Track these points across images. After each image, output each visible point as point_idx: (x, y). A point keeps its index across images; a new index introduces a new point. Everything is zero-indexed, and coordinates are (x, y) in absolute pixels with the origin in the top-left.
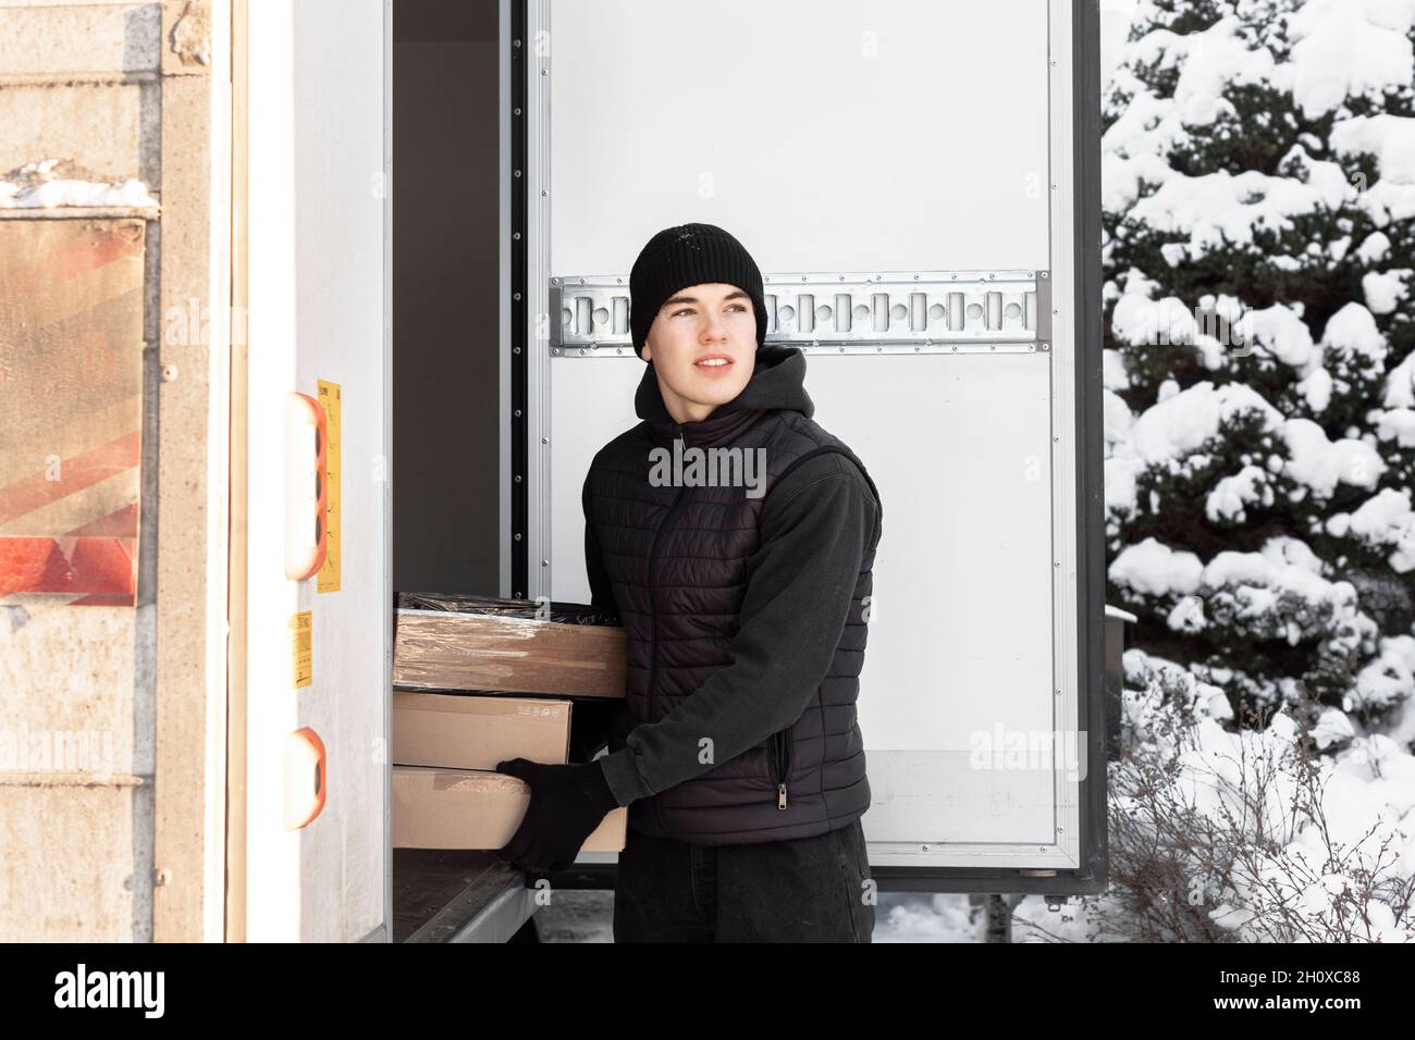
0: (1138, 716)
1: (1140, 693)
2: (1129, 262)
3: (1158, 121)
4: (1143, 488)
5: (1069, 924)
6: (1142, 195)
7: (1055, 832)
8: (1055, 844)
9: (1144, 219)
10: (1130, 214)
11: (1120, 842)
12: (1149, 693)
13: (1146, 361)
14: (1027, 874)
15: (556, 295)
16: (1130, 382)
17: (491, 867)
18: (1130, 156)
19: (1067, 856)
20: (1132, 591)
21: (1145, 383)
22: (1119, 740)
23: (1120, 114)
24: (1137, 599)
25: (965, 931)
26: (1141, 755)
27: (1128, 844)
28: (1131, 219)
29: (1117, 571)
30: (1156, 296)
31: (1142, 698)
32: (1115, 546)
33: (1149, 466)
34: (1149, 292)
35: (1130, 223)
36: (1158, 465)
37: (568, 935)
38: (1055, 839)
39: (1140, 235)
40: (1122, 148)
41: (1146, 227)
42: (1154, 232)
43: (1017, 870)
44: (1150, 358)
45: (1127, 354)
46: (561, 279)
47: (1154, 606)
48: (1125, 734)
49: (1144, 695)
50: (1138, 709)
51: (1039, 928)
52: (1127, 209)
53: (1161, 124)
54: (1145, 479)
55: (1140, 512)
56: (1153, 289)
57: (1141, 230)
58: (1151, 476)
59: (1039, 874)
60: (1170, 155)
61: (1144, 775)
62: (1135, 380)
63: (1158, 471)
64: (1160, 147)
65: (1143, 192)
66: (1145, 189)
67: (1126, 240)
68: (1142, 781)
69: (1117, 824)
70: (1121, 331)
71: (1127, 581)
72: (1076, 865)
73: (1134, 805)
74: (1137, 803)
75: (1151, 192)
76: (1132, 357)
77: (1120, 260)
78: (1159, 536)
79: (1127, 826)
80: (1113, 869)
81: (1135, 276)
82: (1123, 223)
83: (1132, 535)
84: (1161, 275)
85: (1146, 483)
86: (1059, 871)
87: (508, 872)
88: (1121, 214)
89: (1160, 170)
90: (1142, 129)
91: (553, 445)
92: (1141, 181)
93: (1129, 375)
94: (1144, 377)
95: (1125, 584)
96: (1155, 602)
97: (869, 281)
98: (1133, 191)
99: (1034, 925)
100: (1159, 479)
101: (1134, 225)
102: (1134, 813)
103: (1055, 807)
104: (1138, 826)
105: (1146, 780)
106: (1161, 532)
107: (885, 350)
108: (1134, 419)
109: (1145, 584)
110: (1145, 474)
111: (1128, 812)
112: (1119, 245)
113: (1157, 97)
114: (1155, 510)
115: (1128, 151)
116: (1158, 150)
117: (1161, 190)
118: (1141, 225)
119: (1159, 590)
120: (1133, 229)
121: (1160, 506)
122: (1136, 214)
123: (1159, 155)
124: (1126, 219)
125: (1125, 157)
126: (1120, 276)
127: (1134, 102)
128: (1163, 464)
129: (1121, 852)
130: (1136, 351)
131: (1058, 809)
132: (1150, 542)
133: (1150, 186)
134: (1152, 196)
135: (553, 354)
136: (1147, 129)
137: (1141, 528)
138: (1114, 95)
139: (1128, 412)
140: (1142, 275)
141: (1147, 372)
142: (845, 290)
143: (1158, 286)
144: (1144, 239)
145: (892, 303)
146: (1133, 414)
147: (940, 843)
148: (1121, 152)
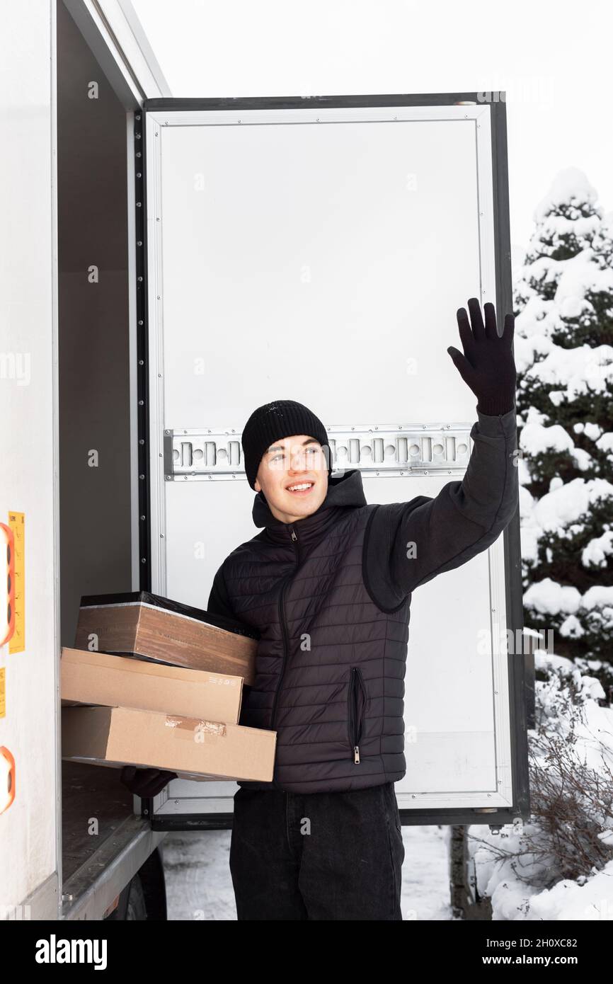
0: (545, 698)
1: (546, 683)
2: (529, 403)
3: (545, 314)
4: (541, 546)
5: (506, 840)
6: (536, 361)
7: (497, 784)
8: (497, 791)
9: (538, 376)
10: (529, 373)
11: (538, 789)
12: (551, 682)
13: (541, 466)
14: (479, 811)
15: (168, 441)
16: (532, 479)
17: (128, 818)
18: (528, 336)
19: (504, 798)
20: (536, 612)
21: (541, 480)
22: (534, 718)
23: (521, 310)
24: (540, 617)
25: (436, 834)
26: (548, 725)
27: (543, 789)
28: (530, 376)
29: (528, 599)
30: (547, 424)
31: (547, 687)
32: (525, 583)
33: (545, 532)
34: (542, 422)
35: (529, 379)
36: (551, 532)
37: (180, 842)
38: (497, 788)
39: (535, 386)
40: (523, 332)
41: (539, 381)
42: (544, 384)
43: (472, 809)
44: (544, 463)
45: (530, 462)
46: (172, 431)
47: (551, 621)
48: (537, 713)
49: (548, 685)
50: (545, 693)
51: (486, 843)
52: (527, 370)
53: (547, 316)
54: (543, 540)
55: (540, 562)
56: (545, 420)
57: (536, 383)
58: (546, 539)
59: (487, 811)
60: (553, 336)
61: (553, 745)
62: (535, 478)
63: (550, 535)
64: (547, 330)
65: (537, 359)
66: (537, 357)
67: (527, 389)
68: (552, 749)
69: (537, 777)
70: (525, 447)
71: (534, 606)
72: (510, 804)
73: (547, 764)
74: (548, 764)
75: (541, 359)
76: (533, 464)
77: (524, 402)
78: (553, 577)
79: (543, 777)
80: (533, 805)
81: (533, 412)
82: (525, 378)
83: (536, 576)
84: (549, 411)
85: (543, 543)
86: (499, 809)
87: (140, 821)
88: (523, 373)
89: (547, 345)
90: (535, 320)
91: (167, 538)
92: (535, 352)
93: (531, 475)
94: (540, 476)
95: (532, 608)
96: (551, 619)
97: (371, 430)
98: (531, 359)
99: (483, 841)
100: (552, 540)
101: (532, 380)
102: (547, 769)
103: (496, 767)
104: (549, 777)
105: (554, 748)
106: (553, 574)
107: (382, 474)
108: (535, 502)
109: (546, 609)
110: (543, 538)
111: (543, 769)
112: (523, 392)
113: (544, 299)
114: (550, 560)
115: (526, 333)
116: (545, 333)
117: (548, 358)
118: (536, 380)
119: (554, 611)
120: (531, 383)
121: (553, 558)
122: (532, 373)
123: (546, 336)
124: (526, 376)
125: (525, 337)
126: (524, 412)
127: (529, 303)
128: (554, 531)
129: (539, 795)
130: (535, 460)
131: (498, 768)
132: (547, 581)
133: (541, 355)
134: (542, 361)
135: (166, 479)
136: (538, 319)
137: (541, 572)
138: (517, 298)
139: (531, 498)
140: (538, 411)
141: (542, 473)
142: (355, 436)
143: (547, 418)
144: (538, 388)
145: (386, 444)
146: (534, 499)
147: (423, 793)
148: (522, 334)
